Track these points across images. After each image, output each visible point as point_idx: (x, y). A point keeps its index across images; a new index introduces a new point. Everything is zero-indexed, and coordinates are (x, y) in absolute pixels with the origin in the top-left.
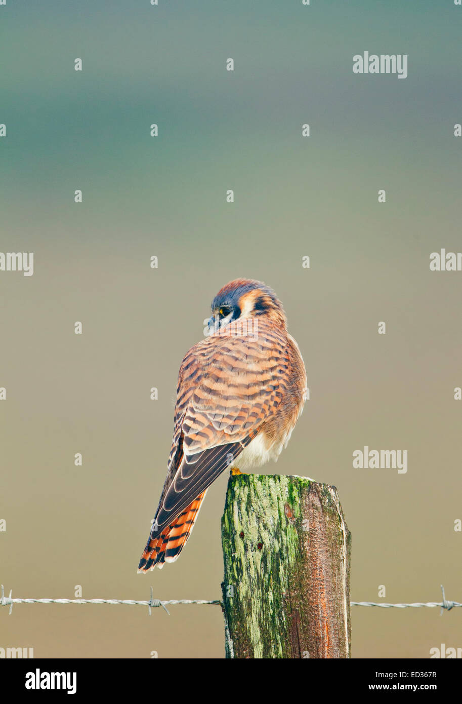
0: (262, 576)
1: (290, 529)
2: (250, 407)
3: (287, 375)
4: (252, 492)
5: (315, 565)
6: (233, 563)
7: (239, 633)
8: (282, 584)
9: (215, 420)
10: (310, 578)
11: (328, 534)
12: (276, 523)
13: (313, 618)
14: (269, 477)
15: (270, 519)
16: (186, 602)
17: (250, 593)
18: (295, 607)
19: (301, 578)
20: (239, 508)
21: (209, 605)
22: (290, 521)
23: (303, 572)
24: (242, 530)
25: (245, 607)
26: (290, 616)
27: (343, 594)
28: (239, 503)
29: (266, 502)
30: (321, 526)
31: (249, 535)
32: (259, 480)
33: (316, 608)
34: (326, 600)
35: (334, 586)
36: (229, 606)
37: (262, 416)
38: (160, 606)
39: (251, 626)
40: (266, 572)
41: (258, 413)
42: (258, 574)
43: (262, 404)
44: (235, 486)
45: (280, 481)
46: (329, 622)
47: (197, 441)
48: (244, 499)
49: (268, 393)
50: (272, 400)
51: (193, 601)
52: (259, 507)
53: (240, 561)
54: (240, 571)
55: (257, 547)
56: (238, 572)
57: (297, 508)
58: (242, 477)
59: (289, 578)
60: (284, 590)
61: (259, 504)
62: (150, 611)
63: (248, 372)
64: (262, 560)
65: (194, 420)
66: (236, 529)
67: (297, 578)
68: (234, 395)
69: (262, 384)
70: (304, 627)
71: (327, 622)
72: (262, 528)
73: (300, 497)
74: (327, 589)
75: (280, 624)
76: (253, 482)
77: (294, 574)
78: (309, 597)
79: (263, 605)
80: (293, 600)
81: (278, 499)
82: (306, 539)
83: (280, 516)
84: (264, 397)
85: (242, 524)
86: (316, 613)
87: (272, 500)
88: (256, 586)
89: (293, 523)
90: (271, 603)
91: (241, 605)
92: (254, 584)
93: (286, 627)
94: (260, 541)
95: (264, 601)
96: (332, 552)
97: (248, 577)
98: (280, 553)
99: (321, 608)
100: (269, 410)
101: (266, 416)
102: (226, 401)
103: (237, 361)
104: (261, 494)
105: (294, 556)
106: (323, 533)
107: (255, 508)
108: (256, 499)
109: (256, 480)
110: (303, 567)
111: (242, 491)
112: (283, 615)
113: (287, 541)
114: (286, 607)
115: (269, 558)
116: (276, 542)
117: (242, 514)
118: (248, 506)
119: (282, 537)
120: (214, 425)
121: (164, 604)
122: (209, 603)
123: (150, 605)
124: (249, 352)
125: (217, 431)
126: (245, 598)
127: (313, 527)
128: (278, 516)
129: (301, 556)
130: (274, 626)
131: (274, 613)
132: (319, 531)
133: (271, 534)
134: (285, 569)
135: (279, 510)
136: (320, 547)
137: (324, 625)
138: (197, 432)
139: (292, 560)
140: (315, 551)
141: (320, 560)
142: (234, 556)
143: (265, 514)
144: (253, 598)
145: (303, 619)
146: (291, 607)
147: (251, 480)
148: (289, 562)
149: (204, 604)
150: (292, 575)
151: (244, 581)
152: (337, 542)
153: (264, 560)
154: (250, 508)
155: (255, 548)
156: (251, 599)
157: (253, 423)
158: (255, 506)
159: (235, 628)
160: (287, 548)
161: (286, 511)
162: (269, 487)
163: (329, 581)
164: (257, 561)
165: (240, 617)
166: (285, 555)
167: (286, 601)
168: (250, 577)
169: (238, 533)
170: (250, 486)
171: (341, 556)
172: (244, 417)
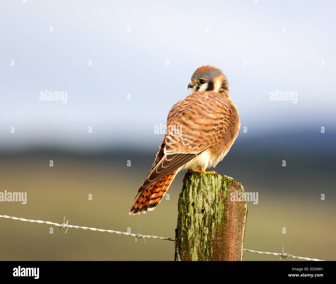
0: (202, 227)
1: (220, 204)
2: (204, 136)
3: (228, 123)
4: (202, 182)
5: (231, 224)
6: (186, 218)
7: (185, 257)
8: (212, 233)
9: (184, 140)
10: (227, 231)
11: (239, 209)
12: (213, 200)
13: (227, 253)
14: (212, 175)
15: (210, 197)
16: (154, 237)
17: (194, 236)
18: (218, 246)
19: (223, 231)
20: (193, 190)
21: (166, 240)
22: (220, 200)
23: (224, 228)
24: (194, 201)
25: (190, 242)
26: (215, 250)
27: (242, 241)
28: (193, 187)
29: (209, 188)
30: (236, 204)
31: (197, 205)
32: (206, 176)
33: (228, 248)
34: (234, 244)
35: (238, 237)
36: (181, 241)
37: (211, 143)
38: (141, 238)
39: (193, 254)
40: (204, 225)
41: (208, 140)
42: (200, 226)
43: (211, 136)
44: (191, 178)
45: (217, 177)
46: (234, 256)
47: (172, 148)
48: (196, 185)
49: (216, 131)
50: (217, 135)
51: (158, 237)
52: (205, 190)
53: (190, 218)
54: (189, 223)
55: (201, 211)
56: (188, 224)
57: (225, 193)
58: (196, 173)
59: (217, 230)
60: (213, 236)
61: (205, 189)
62: (136, 240)
63: (208, 118)
64: (203, 219)
65: (173, 137)
66: (190, 201)
67: (221, 230)
68: (198, 129)
69: (214, 125)
70: (222, 257)
71: (233, 256)
72: (205, 202)
73: (227, 188)
74: (235, 238)
75: (209, 254)
76: (202, 176)
77: (220, 228)
78: (226, 241)
79: (201, 243)
80: (217, 242)
81: (216, 187)
82: (228, 210)
83: (215, 196)
84: (213, 133)
85: (194, 198)
86: (229, 250)
87: (212, 187)
88: (198, 232)
89: (222, 201)
90: (206, 242)
91: (188, 241)
92: (197, 231)
93: (213, 256)
94: (203, 209)
95: (202, 240)
96: (240, 219)
97: (194, 227)
98: (214, 216)
99: (231, 248)
100: (215, 140)
101: (212, 143)
102: (192, 131)
103: (203, 110)
104: (206, 184)
105: (221, 218)
106: (237, 208)
107: (202, 190)
108: (203, 186)
109: (204, 176)
110: (225, 225)
111: (196, 181)
112: (212, 249)
113: (218, 210)
114: (214, 245)
115: (207, 218)
116: (212, 210)
117: (195, 193)
118: (198, 189)
119: (215, 208)
120: (183, 142)
121: (144, 237)
122: (166, 239)
123: (136, 236)
124: (211, 107)
125: (183, 145)
126: (191, 238)
127: (232, 204)
128: (214, 196)
129: (224, 219)
130: (206, 255)
131: (207, 248)
132: (235, 207)
133: (210, 205)
134: (215, 225)
135: (215, 193)
136: (234, 215)
137: (231, 257)
138: (172, 144)
139: (219, 220)
140: (231, 217)
141: (233, 222)
142: (187, 215)
143: (208, 194)
144: (196, 238)
145: (222, 253)
146: (216, 246)
147: (201, 175)
148: (218, 221)
149: (163, 239)
150: (219, 228)
151: (191, 229)
152: (243, 214)
153: (204, 219)
154: (199, 190)
155: (200, 212)
156: (194, 239)
157: (204, 145)
158: (202, 189)
159: (183, 254)
160: (218, 213)
161: (219, 194)
162: (212, 180)
163: (236, 234)
164: (200, 219)
165: (187, 248)
166: (216, 217)
167: (214, 242)
168: (195, 227)
169: (191, 203)
170: (200, 179)
171: (243, 222)
172: (200, 142)
